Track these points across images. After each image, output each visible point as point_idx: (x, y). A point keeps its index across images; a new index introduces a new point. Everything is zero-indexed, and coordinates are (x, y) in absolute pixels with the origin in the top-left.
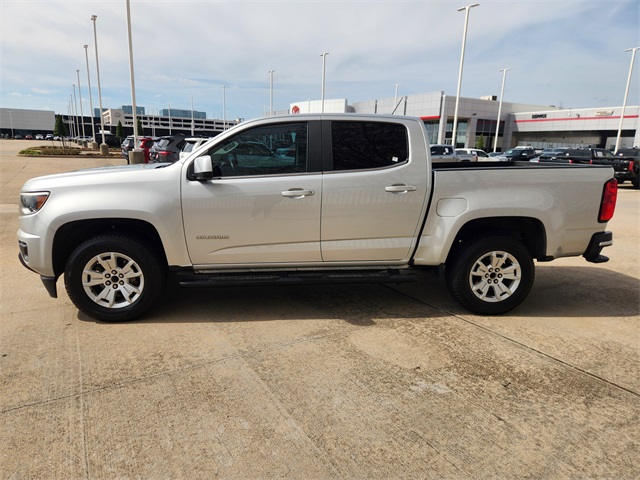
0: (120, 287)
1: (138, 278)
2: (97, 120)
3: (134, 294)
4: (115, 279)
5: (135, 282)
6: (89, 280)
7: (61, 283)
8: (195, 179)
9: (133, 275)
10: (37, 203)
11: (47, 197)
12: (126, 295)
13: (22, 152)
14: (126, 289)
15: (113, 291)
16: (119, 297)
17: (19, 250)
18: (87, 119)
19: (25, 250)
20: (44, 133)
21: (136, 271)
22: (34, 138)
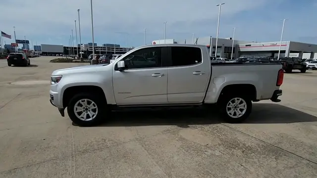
0: (89, 113)
1: (96, 109)
2: (79, 48)
3: (94, 115)
4: (87, 109)
5: (94, 111)
6: (77, 110)
7: (66, 110)
8: (118, 70)
9: (94, 108)
10: (57, 80)
11: (61, 77)
12: (91, 116)
13: (51, 61)
14: (91, 113)
15: (86, 114)
16: (88, 117)
17: (50, 98)
18: (75, 48)
19: (52, 98)
20: (59, 53)
21: (95, 106)
22: (55, 56)
